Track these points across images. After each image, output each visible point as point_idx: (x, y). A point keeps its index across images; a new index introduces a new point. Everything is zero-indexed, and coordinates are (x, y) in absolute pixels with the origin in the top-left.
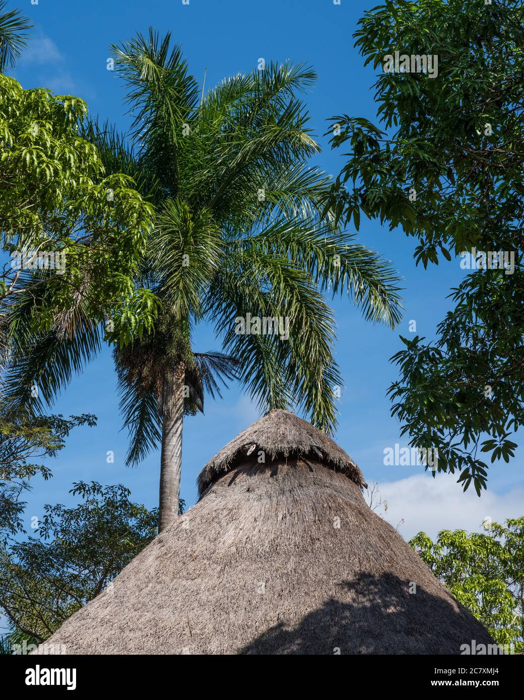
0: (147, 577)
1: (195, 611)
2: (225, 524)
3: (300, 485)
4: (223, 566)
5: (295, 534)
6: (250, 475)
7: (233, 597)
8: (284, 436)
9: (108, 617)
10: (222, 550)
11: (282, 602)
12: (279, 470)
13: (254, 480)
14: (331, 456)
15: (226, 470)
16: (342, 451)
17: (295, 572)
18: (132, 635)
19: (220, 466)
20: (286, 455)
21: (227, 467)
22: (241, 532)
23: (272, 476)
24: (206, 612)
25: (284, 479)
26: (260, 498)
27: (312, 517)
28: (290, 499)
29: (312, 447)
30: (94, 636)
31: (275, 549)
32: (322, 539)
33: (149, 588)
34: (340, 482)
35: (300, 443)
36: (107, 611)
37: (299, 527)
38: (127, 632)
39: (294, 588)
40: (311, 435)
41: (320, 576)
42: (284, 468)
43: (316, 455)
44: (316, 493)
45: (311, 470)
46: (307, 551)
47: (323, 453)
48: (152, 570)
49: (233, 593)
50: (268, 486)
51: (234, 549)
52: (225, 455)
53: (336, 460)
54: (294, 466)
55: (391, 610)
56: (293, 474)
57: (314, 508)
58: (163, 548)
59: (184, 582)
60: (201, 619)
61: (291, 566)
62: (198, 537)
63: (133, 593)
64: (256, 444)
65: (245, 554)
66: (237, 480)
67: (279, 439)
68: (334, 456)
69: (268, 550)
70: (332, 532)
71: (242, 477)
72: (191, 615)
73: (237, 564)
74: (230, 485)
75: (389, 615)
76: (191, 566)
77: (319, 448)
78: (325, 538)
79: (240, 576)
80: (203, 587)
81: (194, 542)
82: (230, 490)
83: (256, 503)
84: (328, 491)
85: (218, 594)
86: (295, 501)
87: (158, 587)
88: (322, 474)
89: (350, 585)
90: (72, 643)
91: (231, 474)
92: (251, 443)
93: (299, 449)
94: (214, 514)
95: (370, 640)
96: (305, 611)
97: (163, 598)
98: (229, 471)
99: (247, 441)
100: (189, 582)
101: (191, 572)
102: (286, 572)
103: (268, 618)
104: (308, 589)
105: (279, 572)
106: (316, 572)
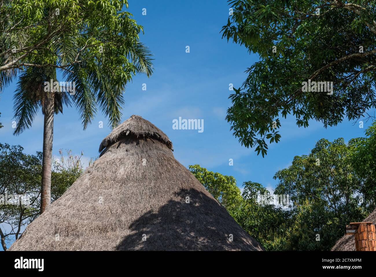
0: (87, 188)
1: (111, 203)
2: (119, 165)
3: (150, 149)
4: (121, 183)
5: (152, 170)
6: (126, 144)
7: (128, 198)
8: (141, 127)
9: (71, 205)
10: (119, 177)
11: (151, 200)
12: (140, 142)
13: (128, 146)
14: (162, 137)
15: (116, 141)
16: (165, 135)
17: (155, 187)
18: (83, 213)
19: (113, 139)
20: (144, 136)
21: (116, 140)
22: (127, 169)
23: (137, 145)
24: (116, 204)
25: (143, 147)
26: (133, 154)
27: (158, 163)
28: (147, 156)
29: (154, 132)
30: (66, 213)
31: (144, 177)
32: (164, 173)
33: (88, 193)
34: (165, 148)
35: (149, 130)
36: (70, 202)
37: (153, 168)
38: (81, 212)
39: (155, 194)
40: (153, 127)
41: (166, 189)
42: (142, 142)
43: (156, 136)
44: (157, 153)
45: (154, 143)
46: (158, 178)
47: (159, 135)
48: (88, 185)
49: (128, 196)
50: (136, 149)
51: (125, 177)
52: (115, 135)
53: (164, 139)
54: (146, 140)
55: (197, 205)
56: (146, 144)
57: (158, 160)
58: (91, 175)
59: (104, 191)
60: (115, 206)
61: (152, 184)
62: (107, 171)
63: (81, 194)
64: (130, 130)
65: (131, 179)
66: (121, 146)
67: (140, 128)
68: (163, 137)
69: (141, 177)
70: (168, 170)
71: (122, 145)
72: (110, 204)
73: (128, 183)
74: (117, 148)
75: (197, 207)
76: (106, 183)
77: (157, 133)
78: (165, 173)
79: (130, 188)
80: (113, 193)
81: (105, 173)
82: (118, 150)
83: (131, 157)
84: (162, 152)
85: (121, 196)
86: (149, 156)
87: (93, 192)
88: (159, 145)
89: (178, 194)
90: (56, 216)
91: (118, 143)
92: (127, 130)
93: (149, 133)
94: (113, 161)
95: (191, 217)
96: (162, 204)
97: (96, 197)
98: (117, 142)
99: (125, 129)
100: (107, 190)
101: (107, 186)
102: (151, 187)
103: (146, 207)
104: (162, 195)
105: (148, 187)
106: (164, 187)
